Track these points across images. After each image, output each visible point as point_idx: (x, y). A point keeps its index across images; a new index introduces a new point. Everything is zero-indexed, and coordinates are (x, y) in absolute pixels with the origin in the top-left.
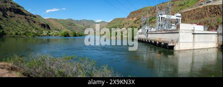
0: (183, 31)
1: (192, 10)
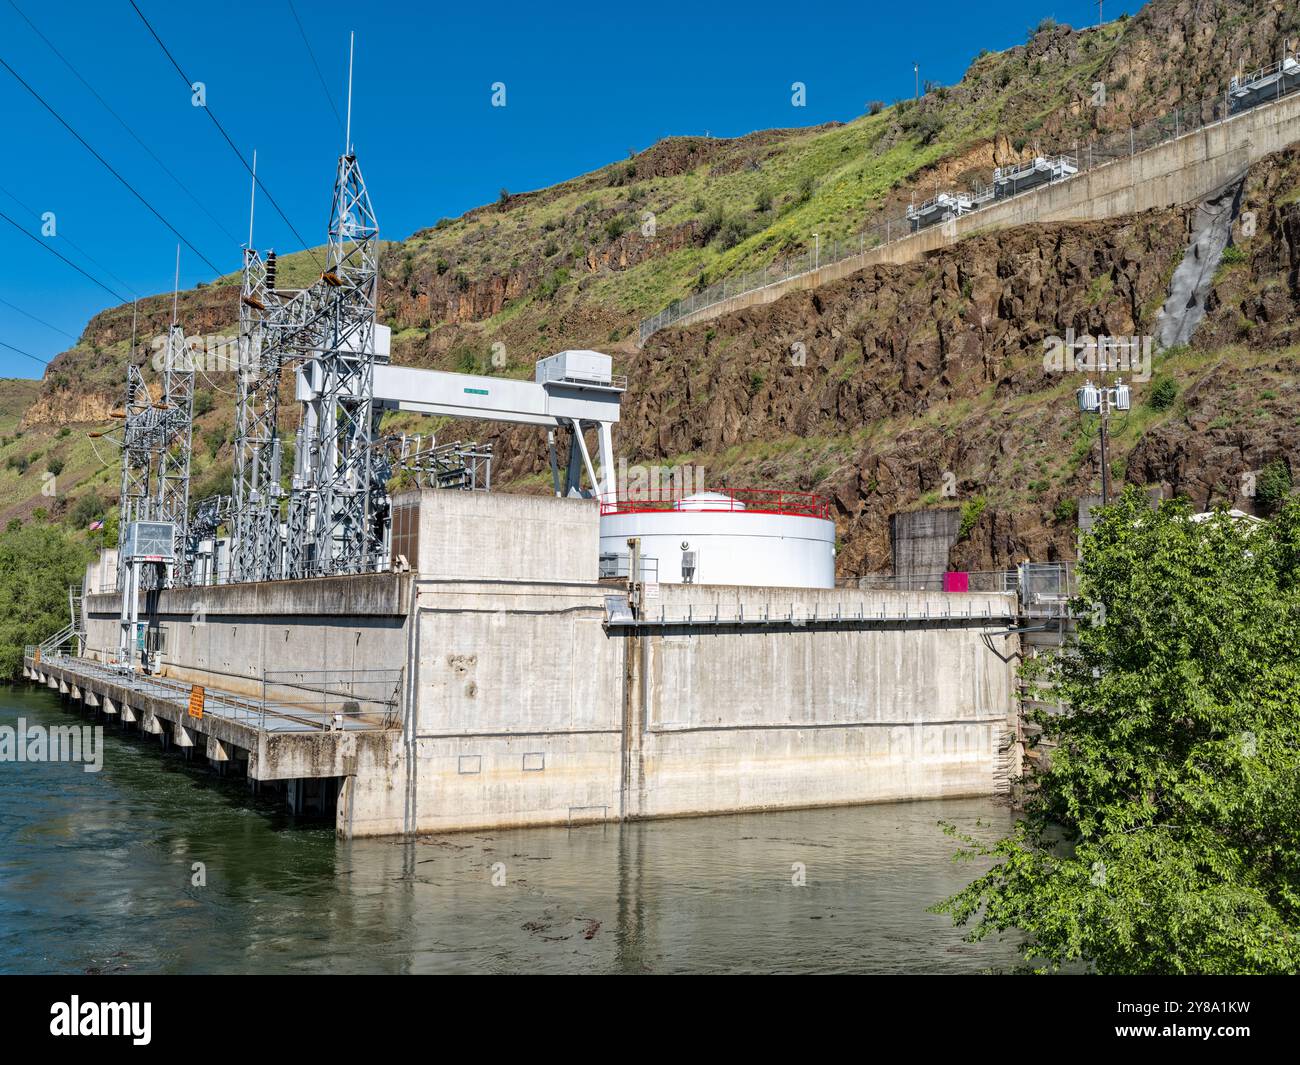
0: (472, 598)
1: (794, 300)
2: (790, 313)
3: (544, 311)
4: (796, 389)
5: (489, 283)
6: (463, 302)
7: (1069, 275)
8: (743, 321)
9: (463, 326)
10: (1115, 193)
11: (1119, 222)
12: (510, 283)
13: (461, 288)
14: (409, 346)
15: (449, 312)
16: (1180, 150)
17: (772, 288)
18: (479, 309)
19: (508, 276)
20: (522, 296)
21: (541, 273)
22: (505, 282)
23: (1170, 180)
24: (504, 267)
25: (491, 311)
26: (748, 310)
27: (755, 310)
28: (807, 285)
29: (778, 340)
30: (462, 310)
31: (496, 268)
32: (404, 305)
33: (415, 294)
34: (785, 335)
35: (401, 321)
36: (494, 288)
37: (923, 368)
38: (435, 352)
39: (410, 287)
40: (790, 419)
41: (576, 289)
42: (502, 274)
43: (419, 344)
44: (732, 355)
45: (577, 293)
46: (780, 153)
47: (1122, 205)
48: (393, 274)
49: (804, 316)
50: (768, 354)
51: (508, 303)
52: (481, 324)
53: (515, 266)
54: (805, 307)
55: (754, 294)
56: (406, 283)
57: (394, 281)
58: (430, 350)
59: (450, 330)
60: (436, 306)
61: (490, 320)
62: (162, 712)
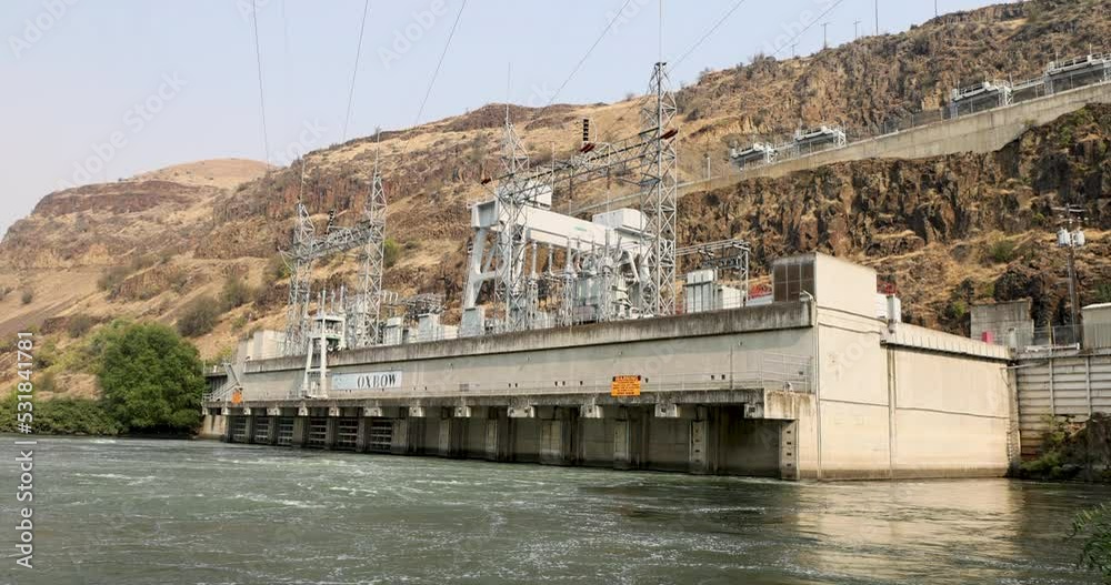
1: (696, 196)
3: (430, 205)
7: (907, 187)
10: (930, 143)
11: (936, 160)
16: (975, 122)
20: (402, 196)
23: (968, 138)
37: (810, 238)
41: (453, 192)
45: (454, 195)
46: (573, 118)
47: (935, 151)
51: (392, 200)
62: (549, 402)
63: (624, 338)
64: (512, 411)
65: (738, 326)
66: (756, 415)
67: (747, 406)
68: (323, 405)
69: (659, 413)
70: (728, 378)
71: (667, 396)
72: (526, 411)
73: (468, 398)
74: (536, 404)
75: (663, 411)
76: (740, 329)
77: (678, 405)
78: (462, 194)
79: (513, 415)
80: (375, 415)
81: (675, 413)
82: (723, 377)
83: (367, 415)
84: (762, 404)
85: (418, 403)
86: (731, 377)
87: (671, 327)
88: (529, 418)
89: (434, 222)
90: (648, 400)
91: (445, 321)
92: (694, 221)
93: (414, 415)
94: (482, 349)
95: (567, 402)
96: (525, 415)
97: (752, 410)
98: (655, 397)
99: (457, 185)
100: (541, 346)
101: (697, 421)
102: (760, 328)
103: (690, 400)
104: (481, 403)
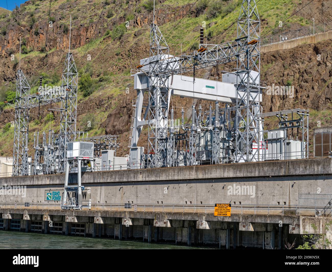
1: (304, 48)
2: (302, 54)
3: (116, 46)
4: (310, 89)
5: (78, 30)
6: (65, 39)
8: (275, 57)
9: (66, 51)
12: (89, 30)
13: (64, 32)
14: (36, 60)
15: (58, 44)
17: (288, 42)
18: (74, 43)
19: (88, 27)
20: (96, 37)
21: (106, 26)
22: (87, 30)
24: (86, 22)
25: (80, 44)
26: (277, 51)
27: (281, 52)
28: (309, 42)
29: (297, 66)
30: (65, 43)
31: (82, 22)
32: (30, 39)
33: (37, 34)
34: (300, 64)
35: (29, 47)
36: (81, 32)
38: (51, 64)
39: (34, 30)
40: (309, 102)
41: (133, 35)
42: (86, 25)
43: (42, 59)
44: (273, 72)
45: (134, 38)
48: (24, 23)
49: (309, 56)
50: (292, 72)
51: (89, 41)
52: (75, 51)
53: (91, 22)
54: (310, 52)
55: (278, 45)
56: (31, 28)
57: (24, 26)
58: (49, 63)
59: (59, 53)
60: (49, 40)
61: (80, 49)
62: (178, 218)
63: (226, 175)
64: (156, 223)
65: (292, 172)
66: (295, 232)
67: (291, 227)
68: (40, 213)
69: (241, 228)
70: (287, 204)
71: (246, 217)
72: (165, 223)
73: (130, 213)
74: (171, 218)
75: (244, 227)
76: (294, 174)
77: (252, 223)
78: (140, 37)
79: (157, 225)
80: (73, 221)
81: (251, 229)
82: (285, 203)
83: (67, 221)
84: (298, 225)
85: (99, 214)
86: (289, 203)
87: (253, 170)
88: (166, 228)
89: (119, 59)
90: (236, 219)
91: (119, 154)
92: (302, 67)
93: (97, 222)
94: (140, 178)
95: (189, 218)
96: (164, 226)
97: (294, 229)
98: (239, 218)
99: (136, 30)
100: (176, 178)
101: (267, 231)
102: (306, 173)
103: (258, 220)
104: (138, 216)
